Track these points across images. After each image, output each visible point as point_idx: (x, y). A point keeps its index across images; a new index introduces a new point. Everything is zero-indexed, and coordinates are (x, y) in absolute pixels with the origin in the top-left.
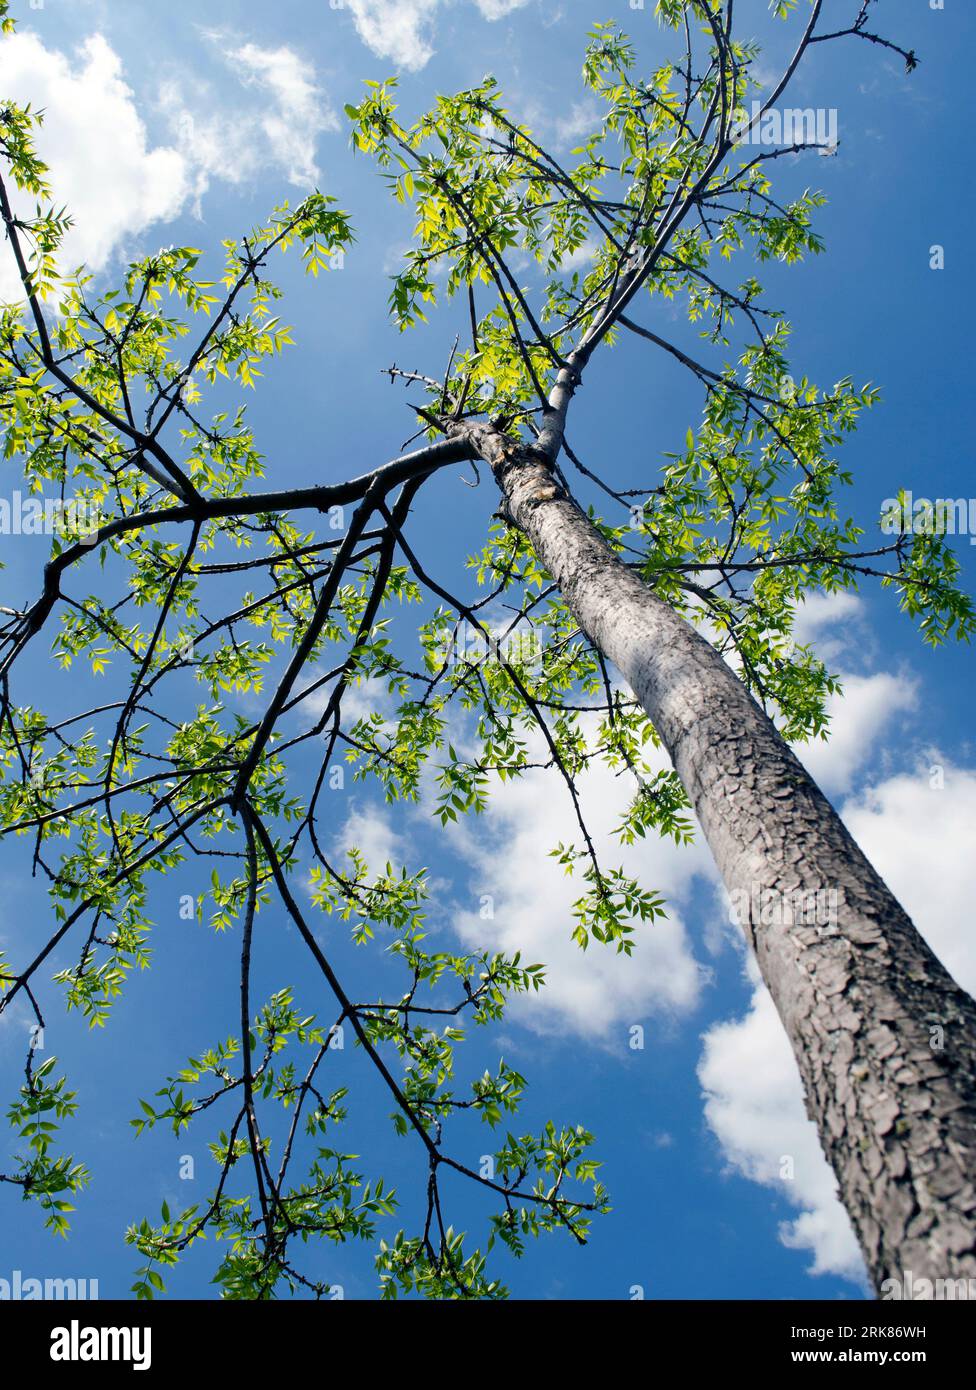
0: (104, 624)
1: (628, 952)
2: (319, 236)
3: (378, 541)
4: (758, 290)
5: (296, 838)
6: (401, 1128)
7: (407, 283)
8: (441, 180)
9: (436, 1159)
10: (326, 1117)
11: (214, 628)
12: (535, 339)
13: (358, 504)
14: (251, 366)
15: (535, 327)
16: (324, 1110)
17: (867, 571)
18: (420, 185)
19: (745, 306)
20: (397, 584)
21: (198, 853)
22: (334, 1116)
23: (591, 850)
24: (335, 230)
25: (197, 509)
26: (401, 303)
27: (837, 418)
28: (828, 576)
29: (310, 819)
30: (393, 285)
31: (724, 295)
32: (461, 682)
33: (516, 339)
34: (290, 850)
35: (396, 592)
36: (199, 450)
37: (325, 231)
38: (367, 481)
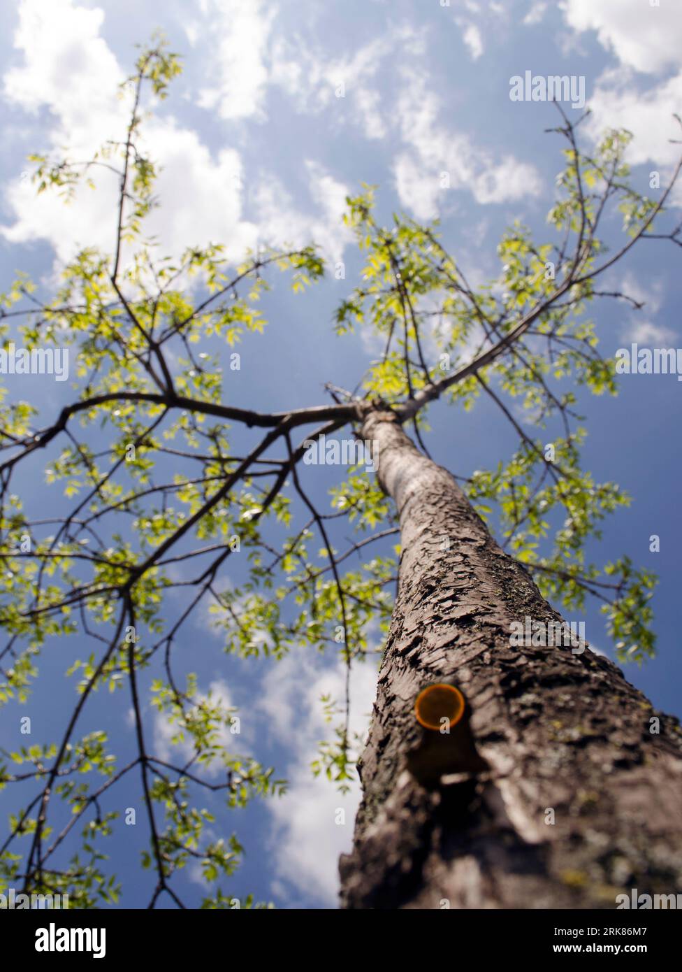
0: (87, 462)
1: (344, 792)
2: (305, 269)
3: (279, 468)
4: (573, 400)
5: (156, 648)
6: (146, 862)
7: (349, 307)
8: (388, 243)
9: (162, 886)
10: (99, 829)
11: (154, 490)
12: (418, 361)
13: (271, 429)
14: (236, 333)
15: (420, 354)
16: (98, 822)
17: (594, 593)
18: (375, 245)
19: (562, 408)
20: (281, 507)
21: (88, 632)
22: (103, 829)
23: (348, 711)
24: (316, 268)
25: (171, 399)
26: (341, 316)
27: (603, 504)
28: (568, 598)
29: (170, 638)
30: (340, 305)
31: (550, 396)
32: (302, 584)
33: (406, 360)
34: (148, 655)
35: (277, 514)
36: (187, 374)
37: (310, 267)
38: (283, 417)
